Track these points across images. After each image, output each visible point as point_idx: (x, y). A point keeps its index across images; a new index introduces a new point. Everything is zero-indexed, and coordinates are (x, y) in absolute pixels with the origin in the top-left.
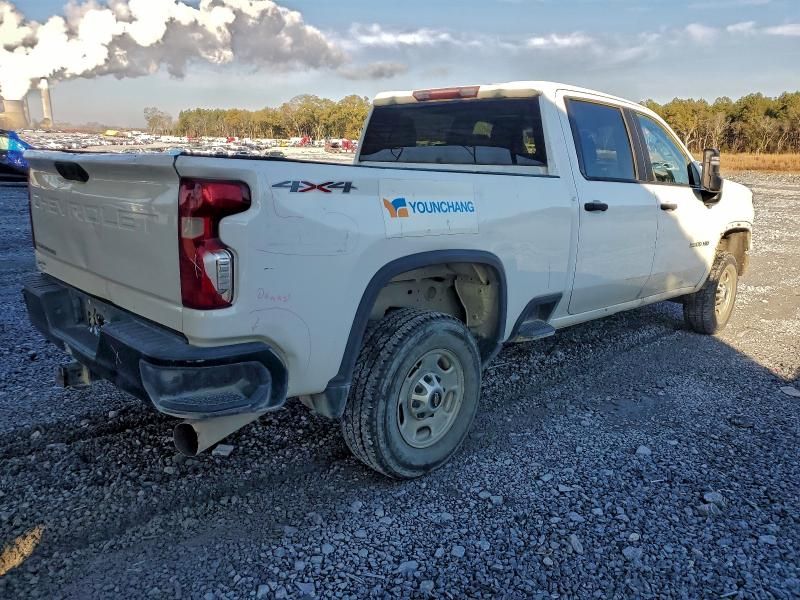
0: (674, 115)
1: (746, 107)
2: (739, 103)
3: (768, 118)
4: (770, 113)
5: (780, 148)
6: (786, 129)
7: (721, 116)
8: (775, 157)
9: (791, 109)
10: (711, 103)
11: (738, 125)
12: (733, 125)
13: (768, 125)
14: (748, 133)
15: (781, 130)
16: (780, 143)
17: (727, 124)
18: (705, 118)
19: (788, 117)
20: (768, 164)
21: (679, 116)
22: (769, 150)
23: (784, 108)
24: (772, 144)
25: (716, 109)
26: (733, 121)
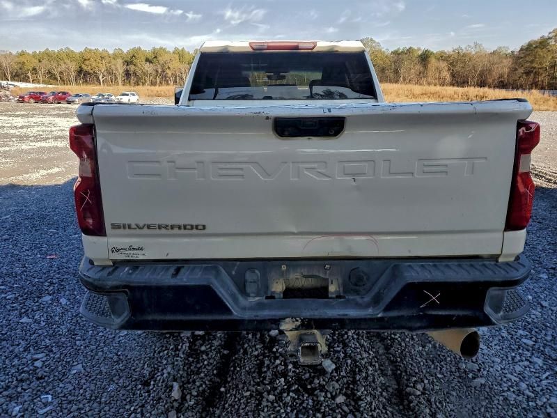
0: (89, 60)
1: (134, 56)
2: (128, 53)
3: (148, 63)
4: (147, 60)
5: (158, 82)
6: (160, 71)
7: (120, 61)
8: (157, 88)
9: (160, 58)
10: (111, 52)
11: (132, 67)
12: (128, 67)
13: (149, 68)
14: (139, 73)
15: (157, 71)
16: (158, 80)
17: (125, 67)
18: (109, 63)
19: (159, 63)
20: (155, 92)
21: (92, 60)
22: (153, 84)
23: (156, 57)
24: (154, 80)
25: (115, 56)
26: (128, 65)
